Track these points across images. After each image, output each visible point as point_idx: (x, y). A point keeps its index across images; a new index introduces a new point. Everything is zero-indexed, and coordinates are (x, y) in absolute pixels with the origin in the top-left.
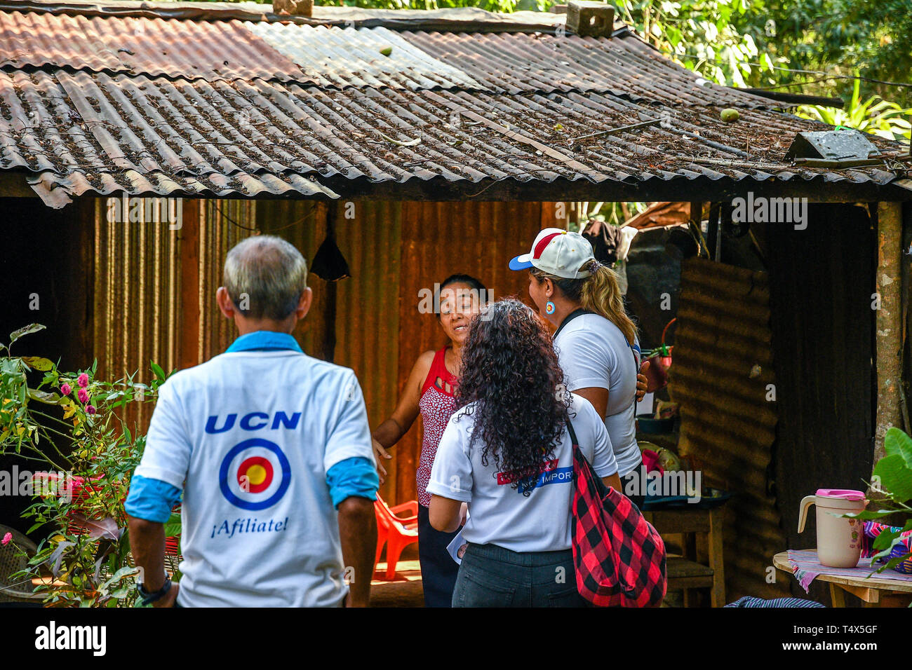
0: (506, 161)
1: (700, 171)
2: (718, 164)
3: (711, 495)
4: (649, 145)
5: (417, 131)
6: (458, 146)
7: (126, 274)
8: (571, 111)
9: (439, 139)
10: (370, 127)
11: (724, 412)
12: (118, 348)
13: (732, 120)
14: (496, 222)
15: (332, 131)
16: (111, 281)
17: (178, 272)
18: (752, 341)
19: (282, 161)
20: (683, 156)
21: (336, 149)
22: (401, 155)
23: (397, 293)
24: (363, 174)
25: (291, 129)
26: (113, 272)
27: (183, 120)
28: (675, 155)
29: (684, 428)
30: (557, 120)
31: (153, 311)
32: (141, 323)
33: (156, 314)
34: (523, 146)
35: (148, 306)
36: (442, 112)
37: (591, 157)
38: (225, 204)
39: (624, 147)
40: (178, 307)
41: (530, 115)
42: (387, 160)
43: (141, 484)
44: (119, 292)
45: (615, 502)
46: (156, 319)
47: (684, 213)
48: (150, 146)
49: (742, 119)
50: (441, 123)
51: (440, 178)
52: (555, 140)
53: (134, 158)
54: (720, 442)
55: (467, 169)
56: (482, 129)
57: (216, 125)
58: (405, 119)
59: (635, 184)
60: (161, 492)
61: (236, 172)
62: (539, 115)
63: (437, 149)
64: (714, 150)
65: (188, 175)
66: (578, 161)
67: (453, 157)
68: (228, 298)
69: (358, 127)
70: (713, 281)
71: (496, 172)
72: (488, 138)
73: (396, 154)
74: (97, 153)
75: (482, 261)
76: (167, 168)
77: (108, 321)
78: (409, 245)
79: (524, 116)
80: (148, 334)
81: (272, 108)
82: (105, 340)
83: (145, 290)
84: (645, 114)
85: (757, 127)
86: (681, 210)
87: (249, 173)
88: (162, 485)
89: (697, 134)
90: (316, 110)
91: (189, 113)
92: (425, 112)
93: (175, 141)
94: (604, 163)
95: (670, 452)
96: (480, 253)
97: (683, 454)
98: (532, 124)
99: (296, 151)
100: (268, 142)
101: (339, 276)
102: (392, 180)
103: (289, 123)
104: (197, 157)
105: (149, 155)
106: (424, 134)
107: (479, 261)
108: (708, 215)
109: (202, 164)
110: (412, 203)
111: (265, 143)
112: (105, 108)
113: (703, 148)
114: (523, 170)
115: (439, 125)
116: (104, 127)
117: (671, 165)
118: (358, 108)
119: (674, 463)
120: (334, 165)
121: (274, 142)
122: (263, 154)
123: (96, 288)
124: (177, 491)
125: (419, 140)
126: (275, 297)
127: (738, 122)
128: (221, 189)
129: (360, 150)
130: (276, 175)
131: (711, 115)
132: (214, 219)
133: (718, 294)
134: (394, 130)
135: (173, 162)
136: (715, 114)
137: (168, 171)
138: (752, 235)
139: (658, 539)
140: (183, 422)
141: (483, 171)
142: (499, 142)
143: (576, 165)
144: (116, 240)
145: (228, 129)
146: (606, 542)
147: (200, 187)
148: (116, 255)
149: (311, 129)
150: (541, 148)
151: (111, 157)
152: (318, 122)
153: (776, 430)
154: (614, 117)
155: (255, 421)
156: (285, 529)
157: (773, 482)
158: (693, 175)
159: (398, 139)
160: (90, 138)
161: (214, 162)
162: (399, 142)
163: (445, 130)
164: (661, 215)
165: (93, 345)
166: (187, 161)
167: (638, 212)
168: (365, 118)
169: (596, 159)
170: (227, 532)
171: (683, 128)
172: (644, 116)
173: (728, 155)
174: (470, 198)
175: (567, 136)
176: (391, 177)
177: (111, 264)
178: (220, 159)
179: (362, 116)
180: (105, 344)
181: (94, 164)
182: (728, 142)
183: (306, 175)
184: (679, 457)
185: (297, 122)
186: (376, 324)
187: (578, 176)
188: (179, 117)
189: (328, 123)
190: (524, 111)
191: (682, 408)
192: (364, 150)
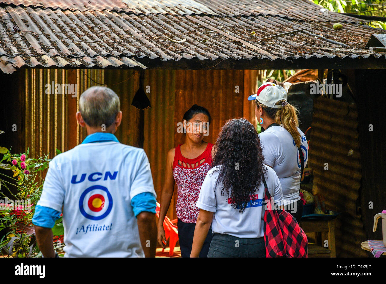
0: (228, 50)
1: (323, 54)
2: (332, 51)
3: (329, 213)
4: (298, 41)
5: (184, 35)
6: (204, 43)
7: (41, 107)
8: (259, 25)
9: (195, 39)
10: (161, 33)
11: (335, 173)
12: (37, 142)
13: (339, 29)
14: (222, 80)
15: (143, 36)
16: (33, 110)
17: (66, 106)
18: (349, 138)
19: (119, 50)
20: (315, 47)
21: (145, 45)
22: (176, 47)
23: (173, 116)
24: (158, 56)
25: (122, 35)
26: (34, 105)
27: (70, 30)
28: (311, 46)
29: (315, 181)
30: (252, 30)
31: (54, 125)
32: (49, 131)
33: (56, 126)
34: (236, 42)
35: (52, 123)
36: (196, 26)
37: (270, 48)
38: (89, 72)
39: (286, 43)
40: (66, 122)
41: (239, 27)
42: (170, 50)
43: (39, 209)
44: (37, 116)
45: (284, 216)
46: (56, 129)
47: (314, 75)
48: (53, 43)
49: (344, 28)
50: (196, 32)
51: (195, 58)
52: (251, 39)
53: (46, 49)
54: (333, 187)
55: (209, 54)
56: (216, 34)
57: (86, 33)
58: (178, 30)
59: (292, 61)
60: (49, 213)
61: (96, 56)
62: (243, 27)
63: (194, 44)
64: (330, 43)
65: (72, 57)
66: (263, 49)
67: (202, 48)
68: (81, 117)
69: (155, 34)
70: (330, 109)
71: (223, 56)
72: (219, 39)
73: (174, 47)
74: (28, 47)
75: (215, 100)
76: (62, 54)
77: (32, 130)
78: (179, 92)
79: (236, 28)
80: (52, 136)
81: (113, 24)
82: (31, 139)
83: (50, 114)
84: (296, 26)
85: (351, 32)
86: (313, 74)
87: (102, 56)
88: (50, 210)
89: (321, 36)
90: (134, 25)
91: (72, 27)
92: (187, 26)
93: (66, 40)
94: (276, 50)
95: (308, 193)
96: (214, 96)
97: (315, 193)
98: (240, 32)
99: (125, 46)
100: (111, 41)
101: (146, 107)
102: (172, 60)
103: (122, 32)
104: (77, 49)
105: (54, 48)
106: (187, 37)
107: (214, 99)
108: (327, 76)
109: (79, 52)
110: (181, 71)
111: (110, 42)
112: (31, 24)
113: (325, 43)
114: (236, 54)
115: (195, 32)
116: (31, 34)
117: (309, 51)
118: (155, 24)
119: (310, 198)
120: (144, 52)
121: (114, 41)
122: (109, 47)
123: (26, 114)
124: (58, 212)
125: (185, 40)
126: (102, 116)
127: (342, 30)
128: (89, 64)
129: (156, 45)
130: (116, 57)
131: (328, 26)
132: (84, 79)
133: (332, 115)
134: (173, 35)
135: (65, 51)
136: (330, 26)
137: (62, 55)
138: (348, 86)
139: (304, 235)
140: (60, 179)
141: (217, 55)
142: (224, 41)
143: (262, 51)
144: (36, 90)
145: (91, 35)
146: (280, 235)
147: (78, 63)
148: (36, 97)
149: (132, 35)
150: (245, 44)
151: (35, 48)
152: (136, 31)
153: (361, 181)
154: (281, 28)
155: (96, 177)
156: (111, 229)
157: (360, 207)
158: (320, 56)
159: (175, 40)
160: (24, 39)
161: (85, 51)
162: (175, 41)
163: (198, 35)
164: (303, 77)
165: (25, 141)
166: (72, 50)
167: (291, 75)
168: (158, 29)
169: (272, 48)
170: (84, 231)
171: (314, 33)
172: (296, 27)
173: (337, 46)
174: (211, 68)
175: (258, 37)
176: (172, 58)
177: (34, 102)
178: (88, 49)
179: (157, 28)
180: (31, 141)
181: (27, 52)
182: (337, 40)
183: (130, 57)
184: (313, 195)
185: (125, 31)
186: (163, 130)
187: (263, 57)
188: (67, 29)
189: (140, 32)
190: (236, 25)
191: (314, 171)
192: (158, 45)
